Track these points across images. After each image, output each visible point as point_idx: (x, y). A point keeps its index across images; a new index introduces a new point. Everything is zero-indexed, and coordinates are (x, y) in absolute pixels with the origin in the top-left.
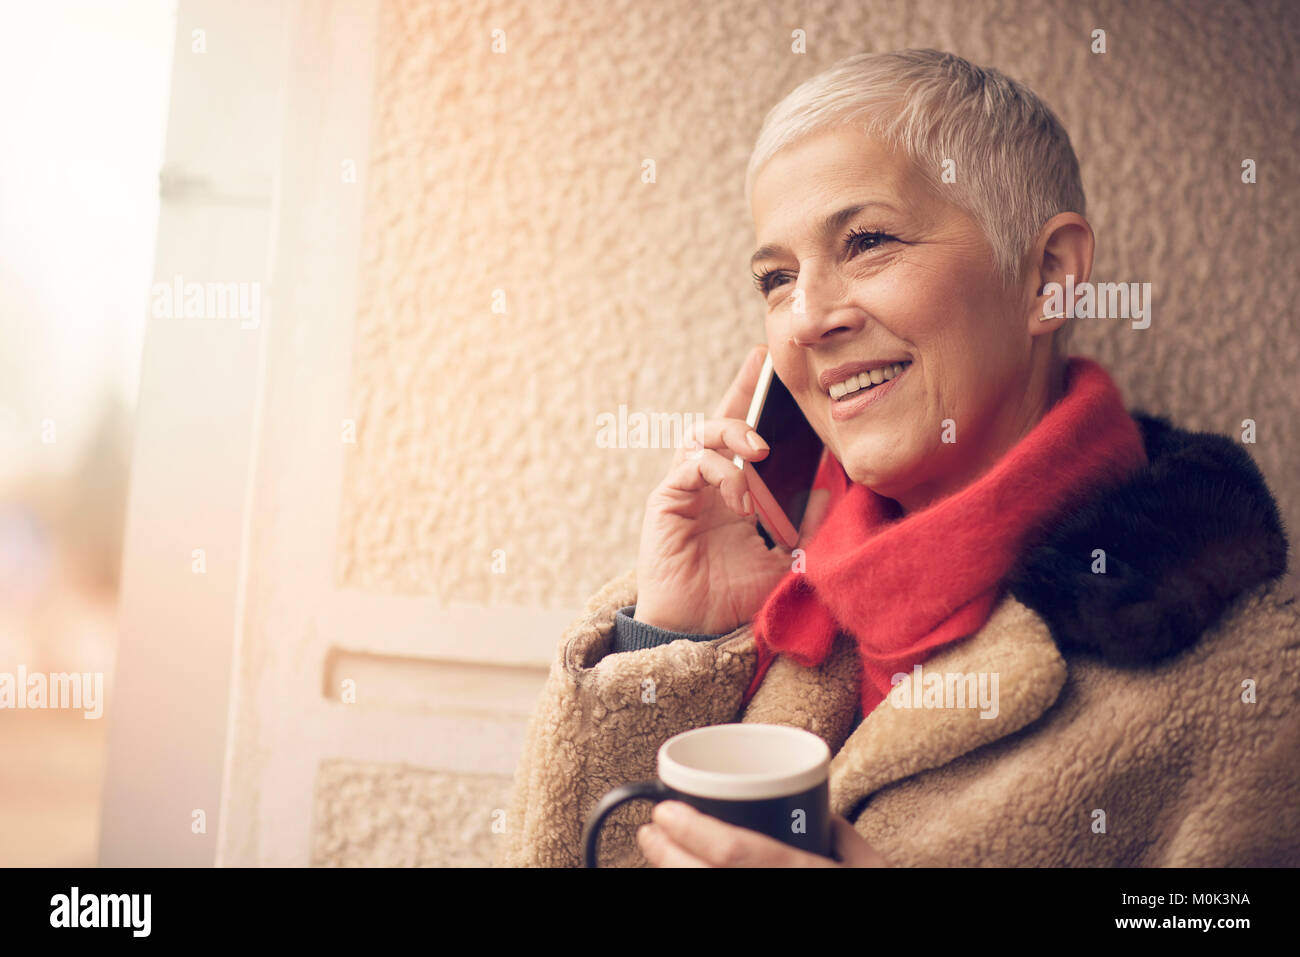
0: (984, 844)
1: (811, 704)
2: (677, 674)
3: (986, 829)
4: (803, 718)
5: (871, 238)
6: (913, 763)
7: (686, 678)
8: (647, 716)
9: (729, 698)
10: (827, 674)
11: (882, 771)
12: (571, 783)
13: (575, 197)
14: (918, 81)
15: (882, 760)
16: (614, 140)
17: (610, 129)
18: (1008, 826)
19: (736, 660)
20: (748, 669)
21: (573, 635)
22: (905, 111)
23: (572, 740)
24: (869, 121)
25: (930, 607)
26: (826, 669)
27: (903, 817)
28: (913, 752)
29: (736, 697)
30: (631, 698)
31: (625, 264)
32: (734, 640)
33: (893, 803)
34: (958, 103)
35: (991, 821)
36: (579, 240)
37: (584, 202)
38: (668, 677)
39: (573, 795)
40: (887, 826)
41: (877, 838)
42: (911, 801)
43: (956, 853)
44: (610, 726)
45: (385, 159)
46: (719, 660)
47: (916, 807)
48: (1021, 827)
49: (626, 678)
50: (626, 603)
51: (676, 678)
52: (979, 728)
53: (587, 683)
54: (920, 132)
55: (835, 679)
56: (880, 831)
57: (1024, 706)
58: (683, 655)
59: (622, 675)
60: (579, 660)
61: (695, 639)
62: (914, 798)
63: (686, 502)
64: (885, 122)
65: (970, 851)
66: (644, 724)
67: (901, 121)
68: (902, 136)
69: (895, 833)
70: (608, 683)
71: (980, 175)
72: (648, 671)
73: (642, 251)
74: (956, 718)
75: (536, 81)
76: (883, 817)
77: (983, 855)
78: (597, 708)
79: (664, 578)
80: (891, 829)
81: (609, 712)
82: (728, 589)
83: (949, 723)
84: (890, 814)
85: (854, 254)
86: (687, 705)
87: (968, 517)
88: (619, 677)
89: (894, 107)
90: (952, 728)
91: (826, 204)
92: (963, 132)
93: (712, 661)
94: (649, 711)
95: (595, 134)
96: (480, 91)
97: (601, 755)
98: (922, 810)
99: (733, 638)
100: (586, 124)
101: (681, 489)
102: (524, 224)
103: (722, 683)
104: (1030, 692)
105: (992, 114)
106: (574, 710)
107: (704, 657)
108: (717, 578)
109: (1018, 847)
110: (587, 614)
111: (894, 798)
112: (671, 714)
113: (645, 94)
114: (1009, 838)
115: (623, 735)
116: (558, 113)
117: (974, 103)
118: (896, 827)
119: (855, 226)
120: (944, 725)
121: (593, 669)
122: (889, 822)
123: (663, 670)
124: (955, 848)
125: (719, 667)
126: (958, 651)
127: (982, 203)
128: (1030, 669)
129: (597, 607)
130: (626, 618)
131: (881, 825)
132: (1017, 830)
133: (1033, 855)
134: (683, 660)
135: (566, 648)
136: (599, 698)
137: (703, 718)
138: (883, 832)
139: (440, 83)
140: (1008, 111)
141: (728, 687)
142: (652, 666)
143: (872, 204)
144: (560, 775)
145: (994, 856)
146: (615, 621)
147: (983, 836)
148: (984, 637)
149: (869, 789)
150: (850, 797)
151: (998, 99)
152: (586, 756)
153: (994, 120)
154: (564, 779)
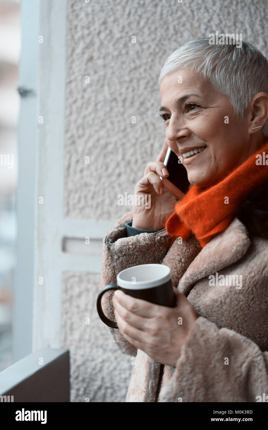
0: (223, 301)
1: (182, 253)
2: (140, 244)
3: (224, 296)
4: (179, 258)
5: (193, 106)
6: (204, 273)
7: (144, 245)
8: (132, 258)
9: (161, 251)
10: (189, 243)
11: (195, 276)
12: (111, 279)
13: (130, 89)
14: (210, 50)
15: (194, 273)
16: (142, 70)
17: (140, 67)
18: (230, 295)
19: (163, 239)
20: (167, 241)
21: (110, 232)
22: (204, 62)
23: (110, 265)
24: (192, 66)
25: (208, 223)
26: (189, 241)
27: (202, 291)
28: (204, 270)
29: (164, 251)
30: (125, 252)
31: (147, 110)
32: (162, 232)
33: (199, 287)
34: (223, 58)
35: (225, 293)
36: (132, 103)
37: (133, 90)
38: (138, 245)
39: (112, 282)
40: (198, 294)
41: (194, 298)
42: (205, 286)
43: (215, 303)
44: (120, 261)
45: (70, 82)
46: (156, 239)
47: (206, 288)
48: (234, 295)
49: (123, 246)
50: (130, 221)
51: (140, 246)
52: (222, 262)
53: (112, 248)
54: (209, 70)
55: (192, 244)
56: (195, 296)
57: (235, 254)
58: (143, 237)
59: (122, 245)
60: (110, 240)
61: (148, 232)
62: (206, 285)
63: (145, 189)
64: (197, 67)
65: (219, 303)
66: (131, 260)
67: (203, 66)
68: (203, 72)
69: (200, 297)
70: (118, 248)
71: (229, 83)
72: (130, 244)
73: (153, 105)
74: (215, 259)
75: (116, 53)
76: (196, 291)
77: (223, 304)
78: (116, 256)
79: (139, 213)
80: (199, 295)
81: (119, 257)
82: (161, 215)
83: (213, 261)
84: (198, 290)
85: (188, 111)
86: (145, 254)
87: (219, 193)
88: (121, 246)
89: (201, 60)
90: (214, 262)
91: (178, 94)
92: (224, 68)
93: (153, 239)
94: (132, 256)
95: (135, 68)
96: (99, 58)
97: (119, 270)
98: (208, 289)
99: (162, 231)
100: (133, 65)
101: (143, 184)
102: (115, 99)
103: (158, 246)
104: (236, 250)
105: (235, 61)
106: (109, 256)
107: (151, 238)
108: (157, 212)
109: (234, 301)
110: (117, 225)
111: (200, 285)
112: (140, 257)
113: (151, 54)
114: (231, 298)
115: (125, 264)
116: (123, 63)
117: (229, 57)
118: (200, 295)
119: (187, 102)
120: (212, 261)
121: (114, 243)
122: (198, 293)
123: (136, 243)
124: (215, 302)
125: (156, 241)
126: (219, 236)
127: (230, 91)
128: (236, 242)
129: (120, 222)
130: (129, 226)
131: (196, 294)
132: (233, 296)
133: (239, 303)
134: (143, 240)
135: (107, 236)
136: (116, 252)
137: (152, 258)
138: (196, 296)
139: (86, 56)
140: (242, 59)
141: (160, 247)
142: (132, 242)
143: (192, 95)
144: (108, 276)
145: (227, 304)
146: (126, 227)
147: (223, 298)
148: (227, 231)
149: (192, 282)
150: (187, 285)
151: (238, 55)
152: (114, 271)
153: (236, 62)
154: (109, 278)
